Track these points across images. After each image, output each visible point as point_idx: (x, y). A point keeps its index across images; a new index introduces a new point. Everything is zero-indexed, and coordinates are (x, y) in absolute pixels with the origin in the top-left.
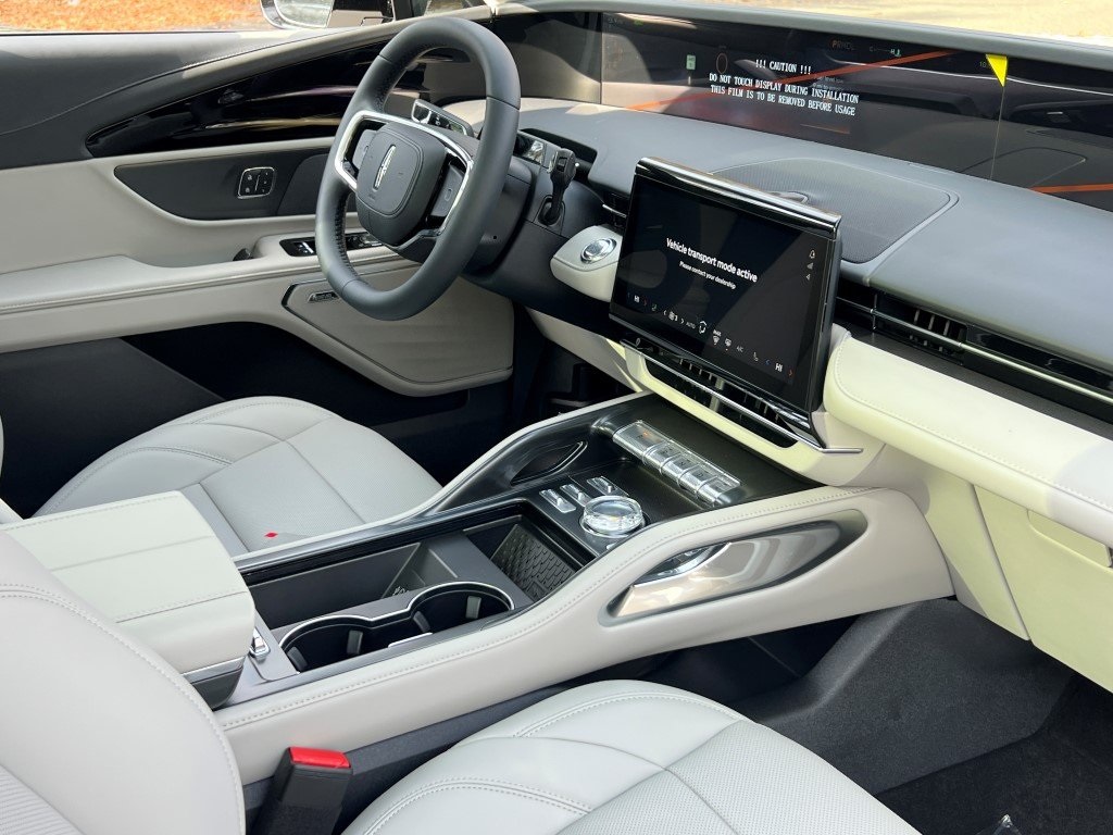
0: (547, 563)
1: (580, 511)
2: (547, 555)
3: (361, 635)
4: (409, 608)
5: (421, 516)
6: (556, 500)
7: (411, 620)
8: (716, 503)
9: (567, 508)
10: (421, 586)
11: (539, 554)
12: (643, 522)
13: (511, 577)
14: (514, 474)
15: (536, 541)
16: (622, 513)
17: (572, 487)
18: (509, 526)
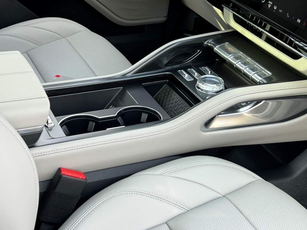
0: (178, 102)
1: (195, 80)
2: (179, 99)
3: (94, 124)
4: (116, 115)
5: (124, 75)
6: (185, 75)
7: (116, 120)
8: (259, 82)
9: (190, 79)
10: (122, 106)
11: (175, 98)
12: (224, 88)
13: (161, 106)
14: (167, 62)
15: (174, 92)
16: (215, 83)
17: (193, 70)
18: (162, 84)
